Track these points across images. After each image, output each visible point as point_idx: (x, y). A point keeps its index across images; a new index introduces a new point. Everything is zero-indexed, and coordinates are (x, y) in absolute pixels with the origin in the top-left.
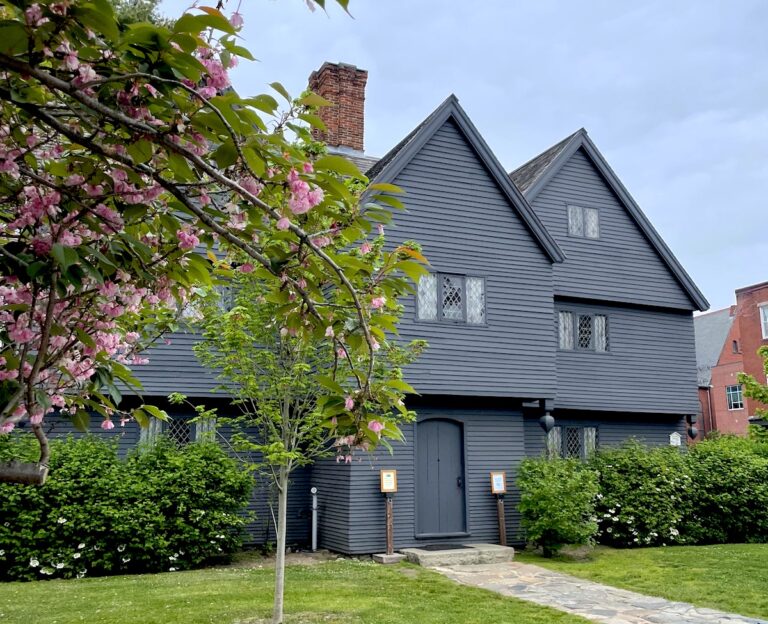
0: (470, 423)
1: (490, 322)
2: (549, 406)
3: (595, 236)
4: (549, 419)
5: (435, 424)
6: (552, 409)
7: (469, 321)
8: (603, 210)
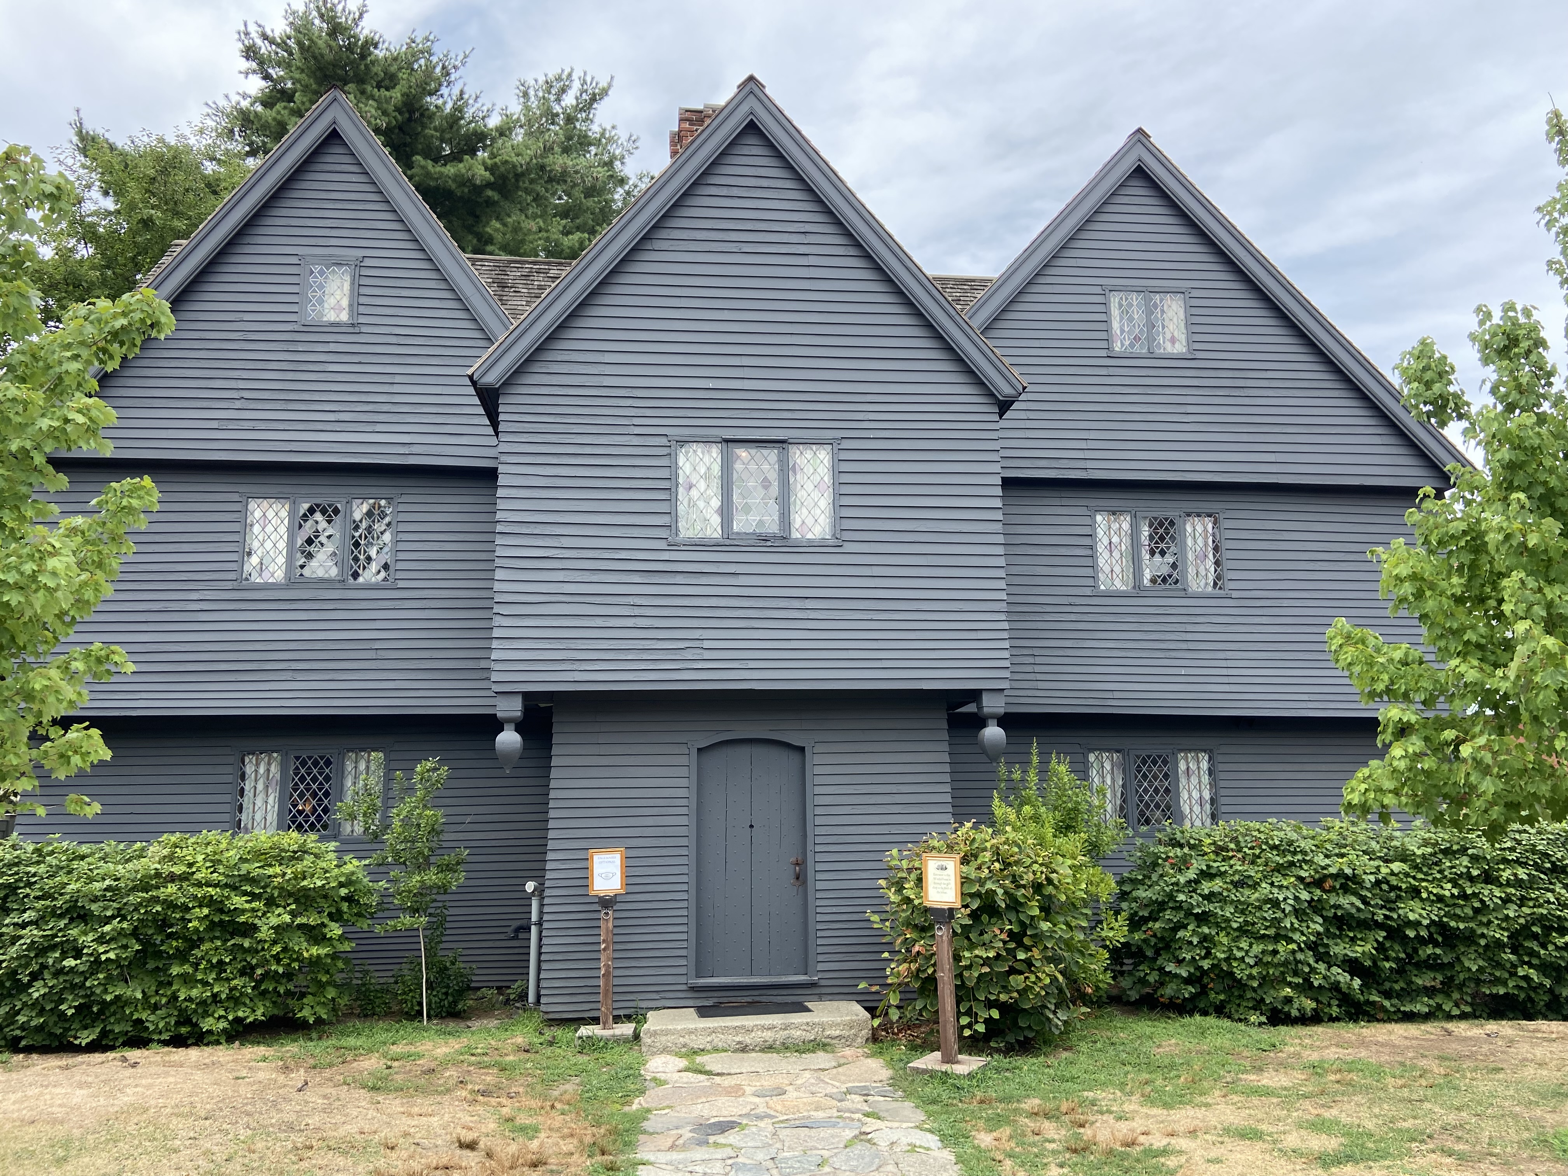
0: (819, 748)
1: (847, 536)
2: (992, 705)
3: (1180, 348)
4: (993, 732)
5: (744, 751)
6: (1002, 711)
7: (796, 535)
8: (1195, 293)
